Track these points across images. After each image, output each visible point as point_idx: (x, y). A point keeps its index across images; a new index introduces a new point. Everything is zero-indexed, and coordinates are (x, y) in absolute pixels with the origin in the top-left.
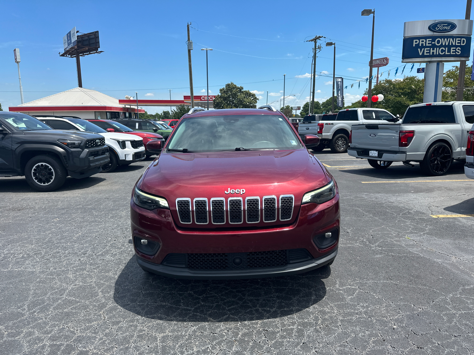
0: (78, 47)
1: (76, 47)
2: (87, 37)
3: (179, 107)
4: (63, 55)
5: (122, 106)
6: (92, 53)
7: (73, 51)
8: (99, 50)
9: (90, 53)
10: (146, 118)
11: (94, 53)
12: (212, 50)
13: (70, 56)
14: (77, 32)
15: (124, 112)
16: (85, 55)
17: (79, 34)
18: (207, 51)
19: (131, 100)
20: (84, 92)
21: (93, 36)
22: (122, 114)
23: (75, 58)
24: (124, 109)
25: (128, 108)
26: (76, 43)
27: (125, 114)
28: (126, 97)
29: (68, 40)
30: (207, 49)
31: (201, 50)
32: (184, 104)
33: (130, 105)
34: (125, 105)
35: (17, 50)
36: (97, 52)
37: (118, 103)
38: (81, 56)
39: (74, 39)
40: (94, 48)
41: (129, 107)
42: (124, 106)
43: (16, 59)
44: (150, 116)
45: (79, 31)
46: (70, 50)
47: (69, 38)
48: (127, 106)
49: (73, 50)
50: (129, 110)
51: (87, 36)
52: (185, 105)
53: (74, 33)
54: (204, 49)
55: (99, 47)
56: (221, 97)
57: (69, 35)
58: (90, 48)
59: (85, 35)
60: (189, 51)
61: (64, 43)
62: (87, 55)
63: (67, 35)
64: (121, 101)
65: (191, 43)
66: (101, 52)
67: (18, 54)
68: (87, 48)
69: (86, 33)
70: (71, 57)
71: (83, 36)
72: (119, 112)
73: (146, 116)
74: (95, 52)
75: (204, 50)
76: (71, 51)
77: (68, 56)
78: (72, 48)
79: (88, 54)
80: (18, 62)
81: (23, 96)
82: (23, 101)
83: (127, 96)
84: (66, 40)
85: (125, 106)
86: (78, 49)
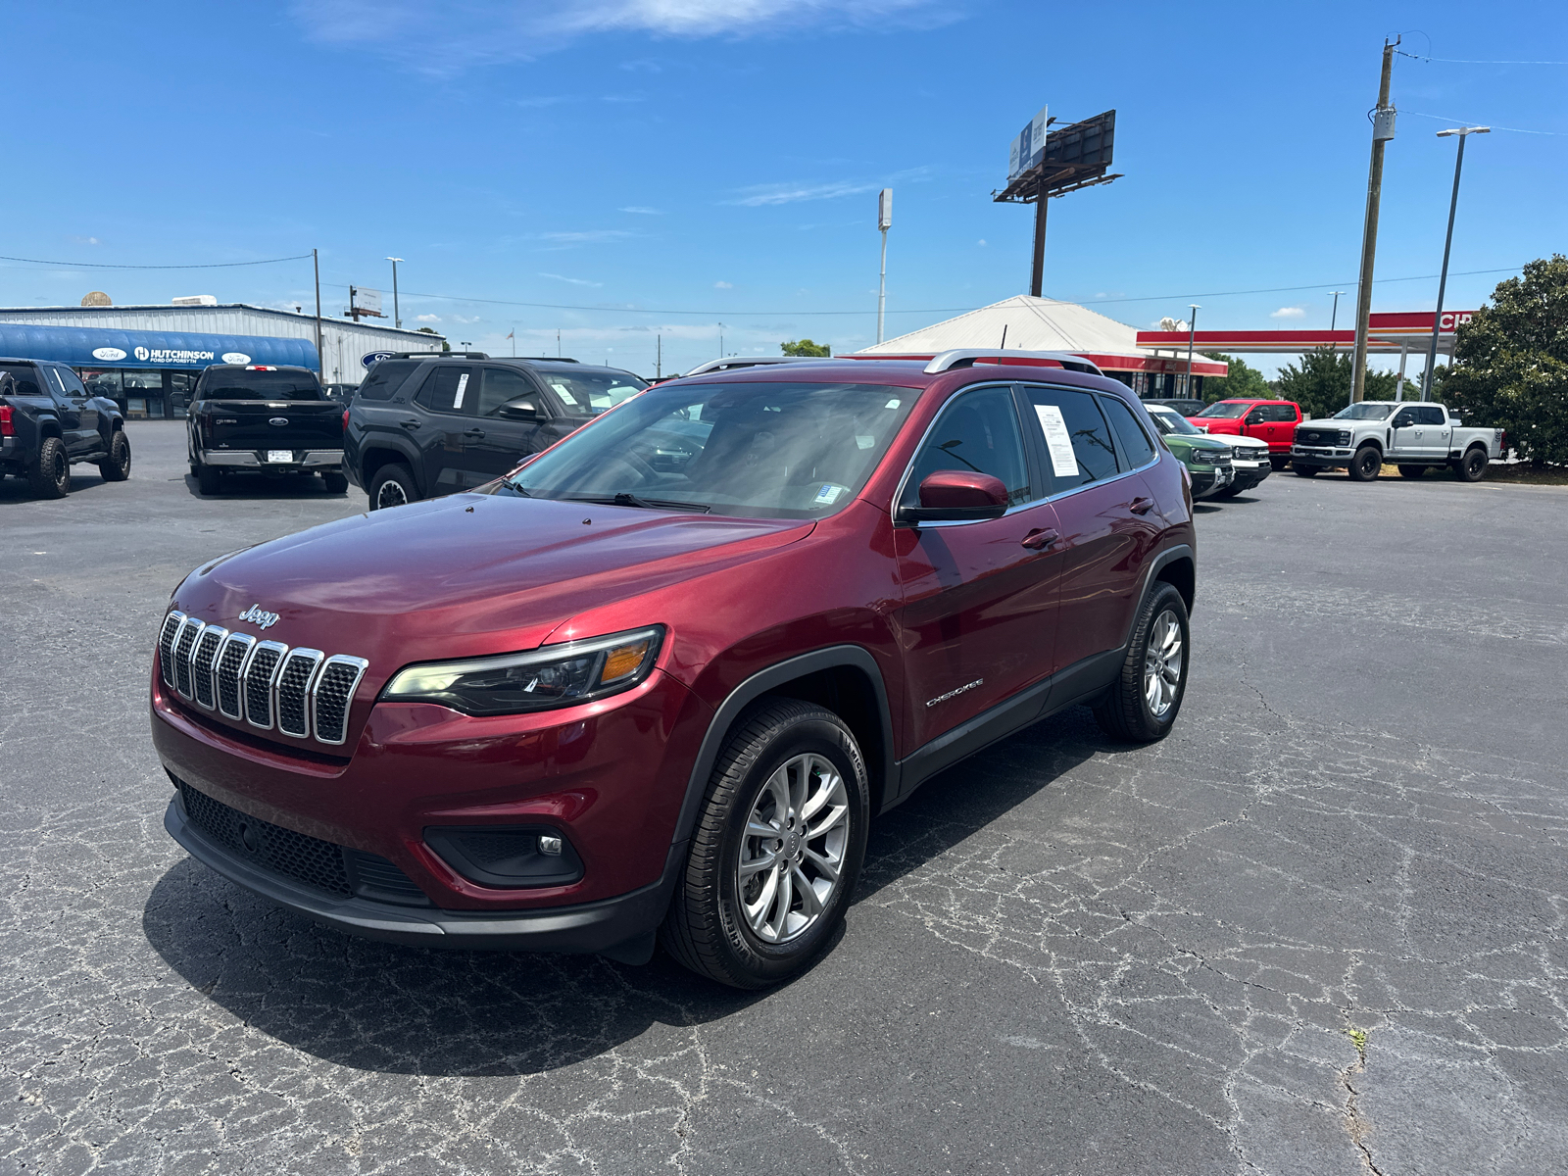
0: (1045, 168)
1: (1040, 169)
2: (1078, 135)
3: (1312, 356)
4: (1002, 198)
5: (1145, 352)
6: (1086, 185)
7: (1030, 183)
8: (1109, 171)
9: (1079, 183)
10: (1250, 393)
11: (1092, 184)
12: (1488, 131)
13: (1021, 199)
14: (1051, 121)
15: (1150, 371)
16: (1066, 191)
17: (1056, 128)
18: (1463, 137)
19: (1179, 332)
20: (1033, 308)
21: (1097, 129)
22: (1140, 378)
23: (1034, 205)
24: (1150, 361)
25: (1165, 361)
26: (1041, 158)
27: (1151, 378)
28: (1164, 323)
29: (1022, 151)
30: (1464, 129)
31: (1439, 135)
32: (1334, 345)
33: (1176, 351)
34: (1157, 350)
35: (888, 193)
36: (1100, 180)
37: (1135, 342)
38: (1054, 194)
39: (1039, 144)
40: (1094, 166)
41: (1170, 354)
42: (1152, 353)
43: (881, 220)
44: (1270, 387)
45: (1054, 119)
46: (1023, 182)
47: (1025, 144)
48: (1162, 354)
49: (1030, 179)
50: (1168, 367)
51: (1079, 129)
52: (1336, 347)
53: (1040, 127)
54: (1449, 131)
55: (1110, 163)
56: (1492, 316)
57: (1027, 136)
58: (1082, 167)
59: (1074, 127)
60: (1378, 145)
61: (1012, 160)
62: (1071, 192)
63: (1023, 133)
64: (1143, 337)
65: (1389, 113)
66: (1114, 177)
67: (888, 204)
68: (1072, 170)
69: (1076, 123)
70: (1025, 202)
71: (1068, 133)
72: (1131, 373)
73: (1251, 386)
74: (1096, 178)
75: (1450, 134)
76: (1025, 183)
77: (1016, 199)
78: (1029, 173)
79: (1073, 189)
80: (884, 229)
81: (882, 325)
82: (882, 338)
83: (1168, 320)
84: (1018, 150)
85: (1156, 353)
86: (1047, 176)
